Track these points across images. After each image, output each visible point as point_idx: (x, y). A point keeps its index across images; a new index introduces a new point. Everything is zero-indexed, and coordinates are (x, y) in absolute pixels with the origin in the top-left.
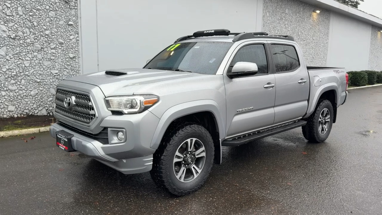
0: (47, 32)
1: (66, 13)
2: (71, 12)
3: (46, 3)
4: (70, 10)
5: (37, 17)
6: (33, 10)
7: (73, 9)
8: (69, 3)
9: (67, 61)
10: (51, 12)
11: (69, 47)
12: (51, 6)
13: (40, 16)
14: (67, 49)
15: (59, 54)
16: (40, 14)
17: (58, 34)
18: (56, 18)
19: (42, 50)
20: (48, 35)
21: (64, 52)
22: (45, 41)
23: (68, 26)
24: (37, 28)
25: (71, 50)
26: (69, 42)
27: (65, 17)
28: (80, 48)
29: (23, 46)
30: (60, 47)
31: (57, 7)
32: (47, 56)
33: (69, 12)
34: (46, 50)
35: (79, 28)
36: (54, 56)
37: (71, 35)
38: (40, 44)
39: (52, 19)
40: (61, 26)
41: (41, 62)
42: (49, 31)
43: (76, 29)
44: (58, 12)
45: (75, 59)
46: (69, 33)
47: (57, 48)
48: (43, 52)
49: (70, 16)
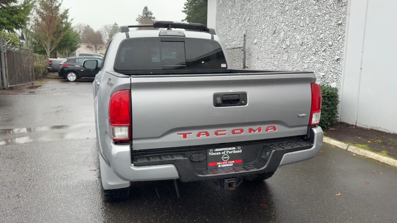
0: (321, 36)
2: (342, 10)
3: (324, 8)
4: (341, 8)
6: (315, 17)
7: (344, 6)
8: (341, 1)
9: (333, 63)
10: (327, 15)
11: (336, 49)
12: (327, 9)
13: (319, 22)
14: (334, 51)
15: (328, 57)
16: (320, 20)
17: (329, 36)
18: (329, 20)
19: (316, 53)
20: (322, 39)
21: (332, 54)
22: (320, 45)
23: (338, 26)
24: (316, 33)
25: (337, 52)
26: (337, 43)
27: (337, 17)
28: (344, 48)
29: (306, 50)
30: (329, 49)
31: (331, 9)
32: (319, 59)
33: (340, 11)
34: (319, 53)
35: (347, 26)
36: (324, 59)
37: (340, 35)
38: (316, 48)
39: (326, 22)
40: (332, 28)
41: (315, 64)
42: (323, 34)
43: (344, 28)
44: (332, 13)
45: (340, 61)
46: (338, 34)
47: (327, 50)
48: (317, 55)
49: (341, 15)
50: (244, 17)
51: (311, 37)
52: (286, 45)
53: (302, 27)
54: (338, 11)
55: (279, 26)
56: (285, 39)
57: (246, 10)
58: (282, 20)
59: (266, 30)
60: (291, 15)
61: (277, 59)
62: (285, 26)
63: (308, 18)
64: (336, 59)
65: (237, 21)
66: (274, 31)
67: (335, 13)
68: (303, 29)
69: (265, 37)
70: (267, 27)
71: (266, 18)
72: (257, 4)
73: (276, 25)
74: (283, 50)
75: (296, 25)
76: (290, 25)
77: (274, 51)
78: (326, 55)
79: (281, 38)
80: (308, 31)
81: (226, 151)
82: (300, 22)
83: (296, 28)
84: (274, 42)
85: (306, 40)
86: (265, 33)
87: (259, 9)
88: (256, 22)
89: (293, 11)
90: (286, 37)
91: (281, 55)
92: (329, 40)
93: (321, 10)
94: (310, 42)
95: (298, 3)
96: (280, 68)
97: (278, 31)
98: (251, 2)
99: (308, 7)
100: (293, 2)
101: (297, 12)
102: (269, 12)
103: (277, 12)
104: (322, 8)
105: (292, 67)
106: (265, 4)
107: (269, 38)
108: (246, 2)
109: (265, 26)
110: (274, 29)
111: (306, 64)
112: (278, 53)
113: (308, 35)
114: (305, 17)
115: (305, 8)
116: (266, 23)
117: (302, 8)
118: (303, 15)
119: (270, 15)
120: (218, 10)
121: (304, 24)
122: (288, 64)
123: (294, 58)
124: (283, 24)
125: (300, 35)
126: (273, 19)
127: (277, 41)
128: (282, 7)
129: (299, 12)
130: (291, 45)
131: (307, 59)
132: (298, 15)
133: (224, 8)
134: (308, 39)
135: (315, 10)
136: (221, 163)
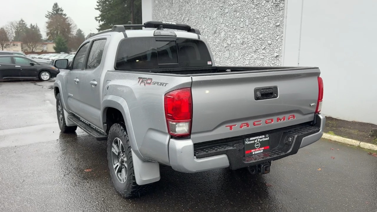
0: (261, 36)
1: (276, 15)
2: (279, 13)
3: (262, 11)
4: (279, 12)
5: (256, 24)
6: (254, 19)
7: (281, 10)
8: (279, 6)
9: (272, 60)
10: (265, 18)
11: (275, 47)
12: (266, 12)
13: (258, 24)
14: (273, 49)
15: (267, 54)
16: (259, 22)
17: (268, 36)
18: (268, 22)
19: (257, 51)
20: (261, 38)
21: (271, 51)
22: (259, 44)
23: (276, 27)
24: (255, 33)
25: (277, 49)
26: (275, 42)
27: (275, 20)
28: (283, 46)
29: (247, 48)
30: (269, 48)
31: (270, 12)
32: (260, 56)
33: (278, 14)
34: (259, 50)
35: (284, 28)
36: (263, 56)
37: (278, 35)
38: (256, 46)
39: (265, 24)
40: (271, 29)
41: (255, 61)
42: (262, 35)
43: (282, 29)
44: (270, 16)
45: (279, 58)
46: (276, 34)
47: (266, 48)
48: (257, 53)
49: (279, 17)
50: (183, 18)
51: (251, 37)
52: (227, 44)
53: (241, 28)
54: (276, 14)
55: (219, 26)
56: (226, 38)
57: (184, 11)
58: (223, 22)
59: (206, 30)
60: (231, 17)
61: (219, 56)
62: (225, 27)
63: (248, 20)
64: (275, 56)
65: (176, 20)
66: (215, 31)
67: (273, 16)
68: (243, 30)
69: (205, 36)
70: (207, 27)
71: (205, 19)
72: (196, 6)
73: (216, 26)
74: (224, 48)
75: (236, 26)
76: (230, 26)
77: (215, 49)
78: (266, 53)
79: (222, 37)
80: (248, 31)
81: (258, 139)
82: (240, 24)
83: (236, 29)
84: (215, 41)
85: (246, 39)
86: (205, 33)
87: (198, 10)
88: (195, 23)
89: (232, 14)
90: (227, 37)
91: (222, 53)
92: (268, 40)
93: (260, 13)
94: (250, 41)
95: (237, 6)
96: (222, 64)
97: (219, 31)
98: (189, 3)
99: (247, 10)
100: (232, 5)
101: (236, 14)
102: (209, 13)
103: (217, 14)
104: (261, 11)
105: (234, 63)
106: (204, 6)
107: (210, 37)
108: (184, 4)
109: (205, 26)
110: (215, 29)
111: (247, 61)
112: (220, 51)
113: (248, 35)
114: (244, 19)
115: (244, 11)
116: (206, 23)
117: (241, 11)
118: (243, 17)
119: (210, 16)
120: (154, 10)
121: (244, 25)
122: (230, 61)
123: (236, 55)
124: (223, 25)
125: (240, 35)
126: (213, 20)
127: (218, 41)
128: (222, 9)
129: (239, 15)
130: (232, 44)
131: (248, 57)
132: (237, 17)
133: (160, 8)
134: (249, 38)
135: (254, 13)
136: (254, 150)
